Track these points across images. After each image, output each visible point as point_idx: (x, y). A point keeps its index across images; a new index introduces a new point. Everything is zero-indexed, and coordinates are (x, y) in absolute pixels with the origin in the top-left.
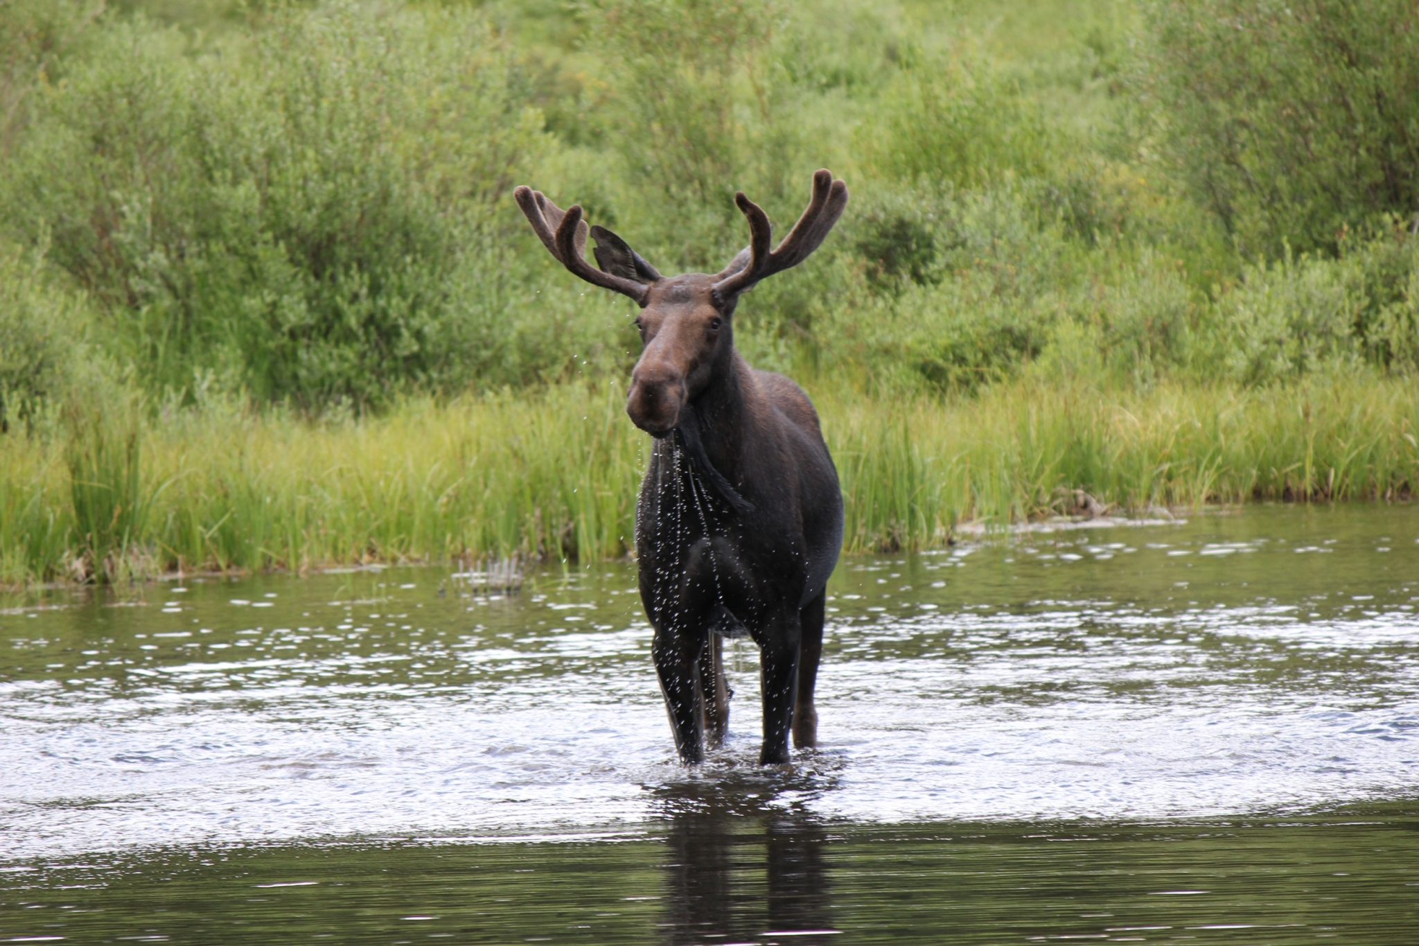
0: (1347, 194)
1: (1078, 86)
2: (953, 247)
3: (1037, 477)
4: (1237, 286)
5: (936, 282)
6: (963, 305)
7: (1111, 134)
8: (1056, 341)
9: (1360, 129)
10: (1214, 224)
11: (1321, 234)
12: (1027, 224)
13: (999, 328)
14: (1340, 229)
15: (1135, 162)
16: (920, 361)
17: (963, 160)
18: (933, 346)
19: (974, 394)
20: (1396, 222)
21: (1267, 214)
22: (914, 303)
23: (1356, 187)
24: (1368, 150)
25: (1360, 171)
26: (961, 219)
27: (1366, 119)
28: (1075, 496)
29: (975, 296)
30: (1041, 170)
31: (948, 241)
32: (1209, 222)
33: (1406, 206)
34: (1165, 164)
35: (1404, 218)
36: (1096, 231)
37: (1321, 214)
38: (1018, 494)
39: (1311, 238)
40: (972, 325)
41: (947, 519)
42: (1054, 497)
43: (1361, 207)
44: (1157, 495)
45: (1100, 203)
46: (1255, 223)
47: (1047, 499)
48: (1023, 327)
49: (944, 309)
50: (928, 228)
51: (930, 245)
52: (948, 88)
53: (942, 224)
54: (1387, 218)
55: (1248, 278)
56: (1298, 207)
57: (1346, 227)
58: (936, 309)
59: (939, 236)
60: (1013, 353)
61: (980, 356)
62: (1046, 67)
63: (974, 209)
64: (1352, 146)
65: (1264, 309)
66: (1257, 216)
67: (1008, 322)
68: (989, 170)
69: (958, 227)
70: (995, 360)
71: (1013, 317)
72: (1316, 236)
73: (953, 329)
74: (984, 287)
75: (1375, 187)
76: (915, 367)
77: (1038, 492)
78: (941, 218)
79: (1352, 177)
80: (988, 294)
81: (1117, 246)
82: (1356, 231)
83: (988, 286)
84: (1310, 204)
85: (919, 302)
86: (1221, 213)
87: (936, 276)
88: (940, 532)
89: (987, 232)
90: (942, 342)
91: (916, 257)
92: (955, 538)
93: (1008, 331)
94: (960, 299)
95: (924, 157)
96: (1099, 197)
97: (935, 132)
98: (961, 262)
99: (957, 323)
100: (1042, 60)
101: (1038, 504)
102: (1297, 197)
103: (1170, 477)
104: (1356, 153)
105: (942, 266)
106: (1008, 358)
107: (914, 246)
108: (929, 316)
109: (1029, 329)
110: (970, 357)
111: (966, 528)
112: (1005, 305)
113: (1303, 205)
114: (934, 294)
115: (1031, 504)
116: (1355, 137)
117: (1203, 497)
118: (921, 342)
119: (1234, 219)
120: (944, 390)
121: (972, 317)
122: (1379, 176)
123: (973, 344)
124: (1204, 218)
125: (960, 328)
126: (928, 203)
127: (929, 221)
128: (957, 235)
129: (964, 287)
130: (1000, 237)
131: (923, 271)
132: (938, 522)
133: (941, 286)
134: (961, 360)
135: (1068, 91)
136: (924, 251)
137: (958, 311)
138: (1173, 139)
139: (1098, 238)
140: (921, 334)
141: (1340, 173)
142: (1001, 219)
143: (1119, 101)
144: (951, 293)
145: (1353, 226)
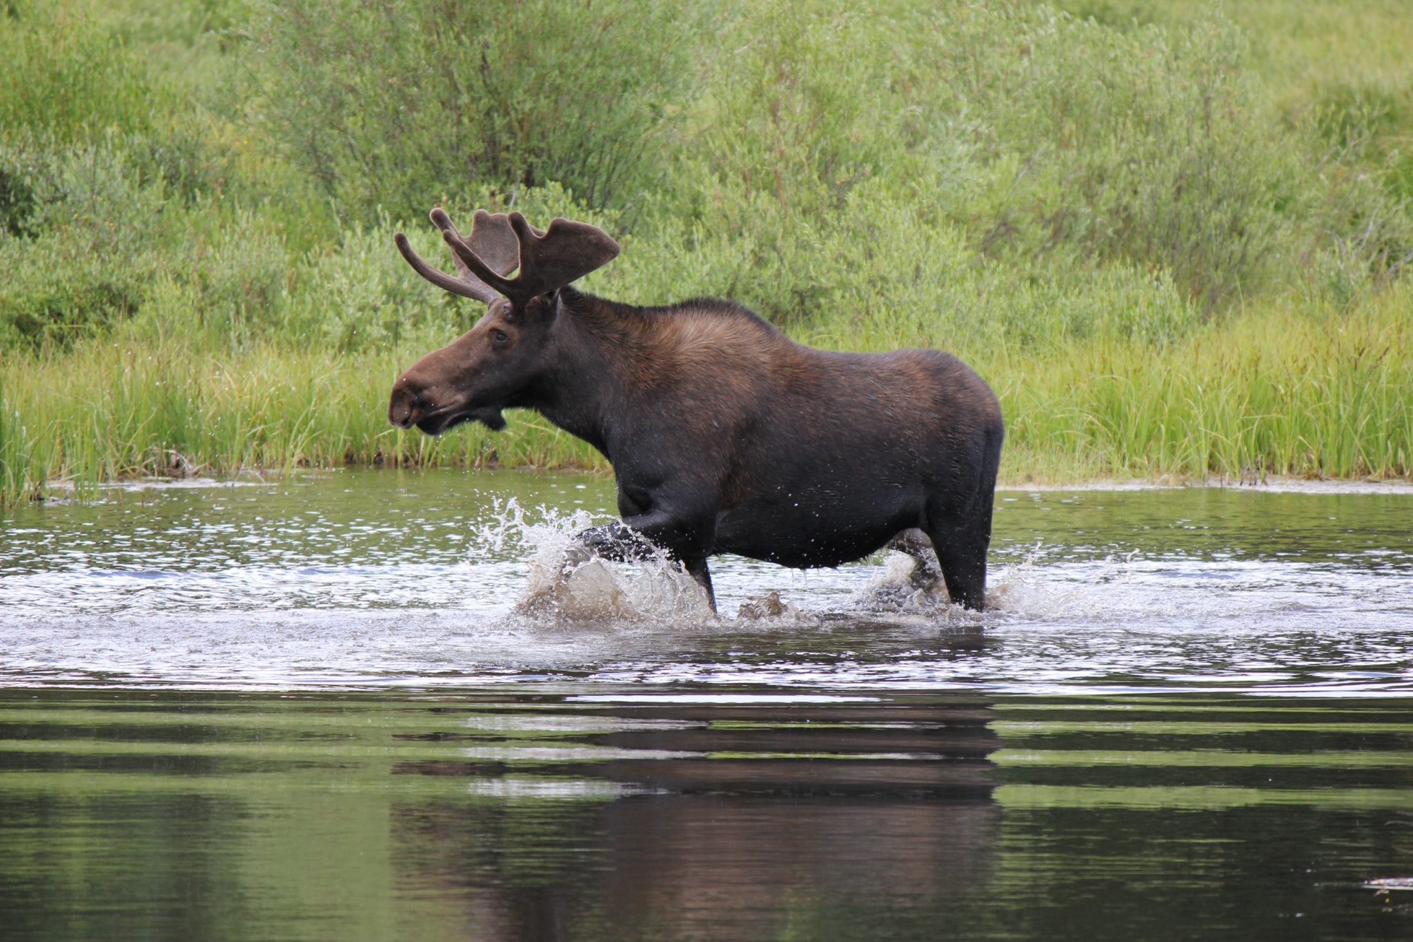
0: (448, 164)
1: (190, 42)
2: (53, 201)
3: (129, 435)
4: (336, 251)
5: (34, 236)
6: (61, 260)
7: (219, 91)
8: (153, 300)
9: (465, 99)
10: (316, 188)
11: (421, 204)
12: (127, 182)
13: (97, 285)
14: (437, 200)
15: (241, 122)
16: (15, 314)
17: (66, 114)
18: (29, 300)
19: (68, 350)
20: (493, 194)
21: (366, 180)
22: (11, 256)
23: (456, 158)
24: (471, 120)
25: (461, 140)
26: (61, 173)
27: (470, 88)
28: (168, 455)
29: (73, 252)
30: (146, 128)
31: (47, 196)
32: (311, 186)
33: (504, 179)
34: (270, 125)
35: (502, 191)
36: (197, 192)
37: (421, 183)
38: (109, 452)
39: (411, 206)
40: (70, 280)
41: (36, 474)
42: (146, 455)
43: (460, 177)
44: (249, 456)
45: (204, 164)
46: (354, 189)
47: (139, 457)
48: (121, 285)
49: (41, 264)
50: (27, 181)
51: (29, 199)
52: (55, 41)
53: (41, 179)
54: (484, 190)
55: (346, 242)
56: (398, 174)
57: (444, 198)
58: (34, 263)
59: (38, 190)
60: (110, 310)
61: (76, 311)
62: (157, 21)
63: (73, 163)
64: (455, 117)
65: (360, 276)
66: (358, 183)
67: (105, 279)
68: (92, 125)
69: (58, 181)
70: (92, 316)
71: (111, 274)
72: (415, 204)
73: (50, 284)
74: (83, 243)
75: (475, 159)
76: (10, 320)
77: (131, 449)
78: (40, 172)
79: (452, 147)
80: (87, 250)
81: (220, 207)
82: (454, 201)
83: (86, 244)
84: (410, 172)
85: (16, 256)
86: (323, 178)
87: (34, 229)
88: (28, 487)
89: (87, 188)
90: (38, 296)
91: (15, 209)
92: (44, 495)
93: (106, 288)
94: (58, 255)
95: (26, 109)
96: (203, 157)
97: (38, 84)
98: (59, 216)
99: (54, 277)
100: (153, 14)
101: (130, 462)
102: (399, 163)
103: (263, 439)
104: (459, 123)
105: (41, 220)
106: (105, 315)
107: (12, 199)
108: (26, 270)
109: (127, 287)
110: (67, 313)
111: (55, 485)
112: (103, 261)
113: (404, 174)
114: (32, 248)
115: (122, 462)
116: (459, 108)
117: (296, 459)
118: (18, 295)
119: (336, 184)
120: (38, 345)
121: (69, 272)
122: (479, 148)
123: (70, 299)
124: (307, 182)
125: (58, 283)
126: (29, 155)
127: (28, 173)
128: (57, 189)
129: (62, 243)
130: (99, 194)
131: (20, 224)
132: (27, 478)
133: (39, 240)
134: (58, 315)
135: (178, 45)
136: (22, 204)
137: (55, 266)
138: (277, 99)
139: (198, 199)
140: (17, 287)
141: (442, 144)
142: (101, 175)
143: (230, 59)
144: (49, 248)
145: (452, 197)
